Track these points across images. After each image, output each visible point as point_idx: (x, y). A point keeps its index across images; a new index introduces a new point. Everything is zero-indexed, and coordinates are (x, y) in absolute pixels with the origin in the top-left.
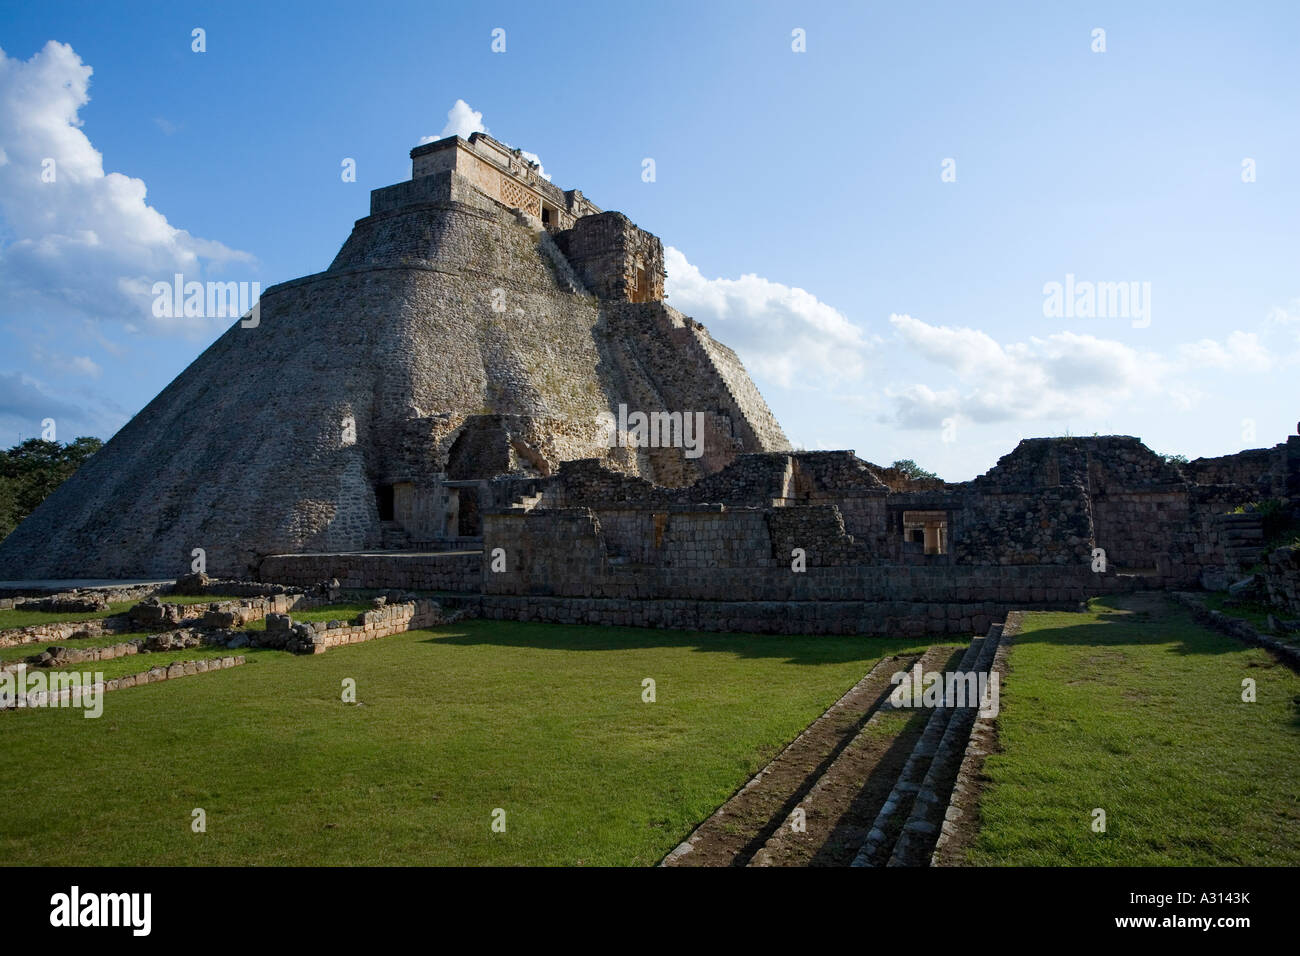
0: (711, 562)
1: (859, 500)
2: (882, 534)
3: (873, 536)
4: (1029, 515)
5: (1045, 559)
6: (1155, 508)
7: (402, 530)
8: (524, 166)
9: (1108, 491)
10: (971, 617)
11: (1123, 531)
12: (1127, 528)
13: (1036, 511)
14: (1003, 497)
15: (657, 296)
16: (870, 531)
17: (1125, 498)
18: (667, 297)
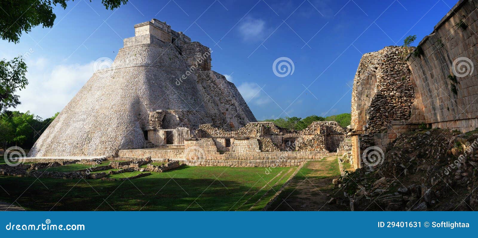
0: (244, 151)
1: (276, 136)
2: (281, 144)
3: (279, 144)
4: (313, 140)
5: (316, 150)
6: (340, 138)
7: (151, 143)
8: (167, 27)
9: (331, 134)
10: (300, 162)
11: (333, 143)
12: (334, 142)
13: (314, 139)
14: (308, 136)
15: (209, 67)
16: (278, 143)
17: (334, 135)
18: (212, 67)
